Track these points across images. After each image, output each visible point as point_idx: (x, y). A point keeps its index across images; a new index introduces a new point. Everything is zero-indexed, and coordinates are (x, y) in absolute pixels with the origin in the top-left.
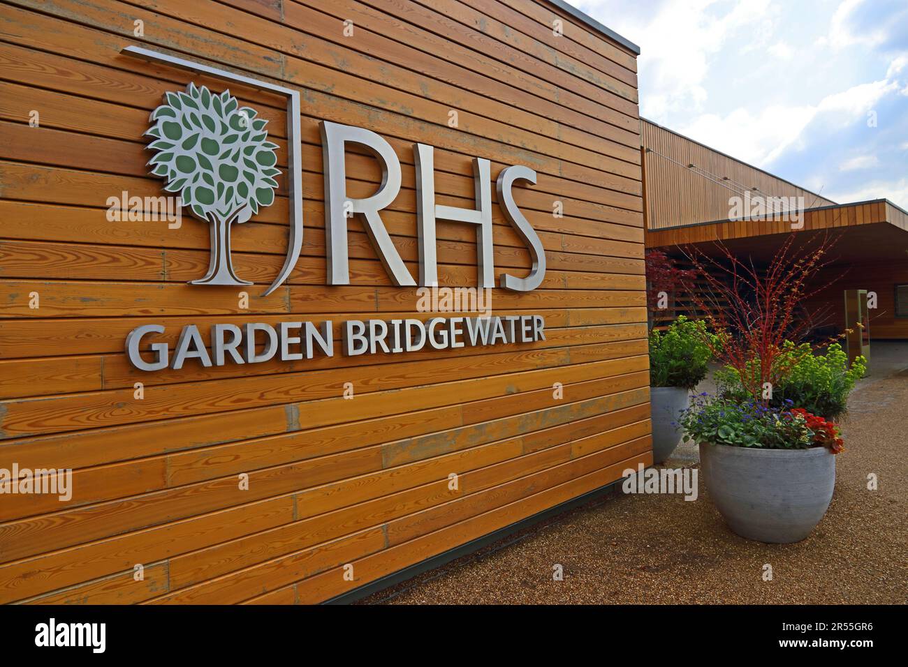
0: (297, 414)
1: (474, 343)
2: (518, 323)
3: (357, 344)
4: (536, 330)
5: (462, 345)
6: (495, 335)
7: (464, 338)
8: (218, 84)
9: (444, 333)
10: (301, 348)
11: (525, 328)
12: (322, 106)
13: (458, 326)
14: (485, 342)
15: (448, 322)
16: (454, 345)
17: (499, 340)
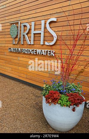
0: (20, 59)
1: (38, 54)
2: (47, 52)
3: (23, 51)
4: (51, 53)
5: (35, 54)
6: (42, 53)
7: (36, 52)
8: (13, 24)
10: (18, 51)
11: (48, 53)
12: (21, 22)
13: (35, 51)
14: (40, 54)
15: (34, 50)
16: (34, 53)
17: (43, 54)
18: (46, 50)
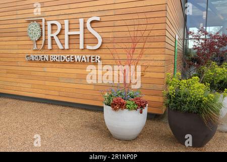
1: (76, 61)
2: (90, 58)
3: (52, 59)
4: (96, 59)
5: (73, 61)
6: (82, 60)
7: (73, 59)
8: (33, 21)
9: (69, 58)
10: (43, 59)
11: (92, 59)
12: (47, 18)
13: (72, 57)
14: (79, 61)
15: (70, 56)
16: (71, 61)
17: (84, 61)
18: (88, 56)
